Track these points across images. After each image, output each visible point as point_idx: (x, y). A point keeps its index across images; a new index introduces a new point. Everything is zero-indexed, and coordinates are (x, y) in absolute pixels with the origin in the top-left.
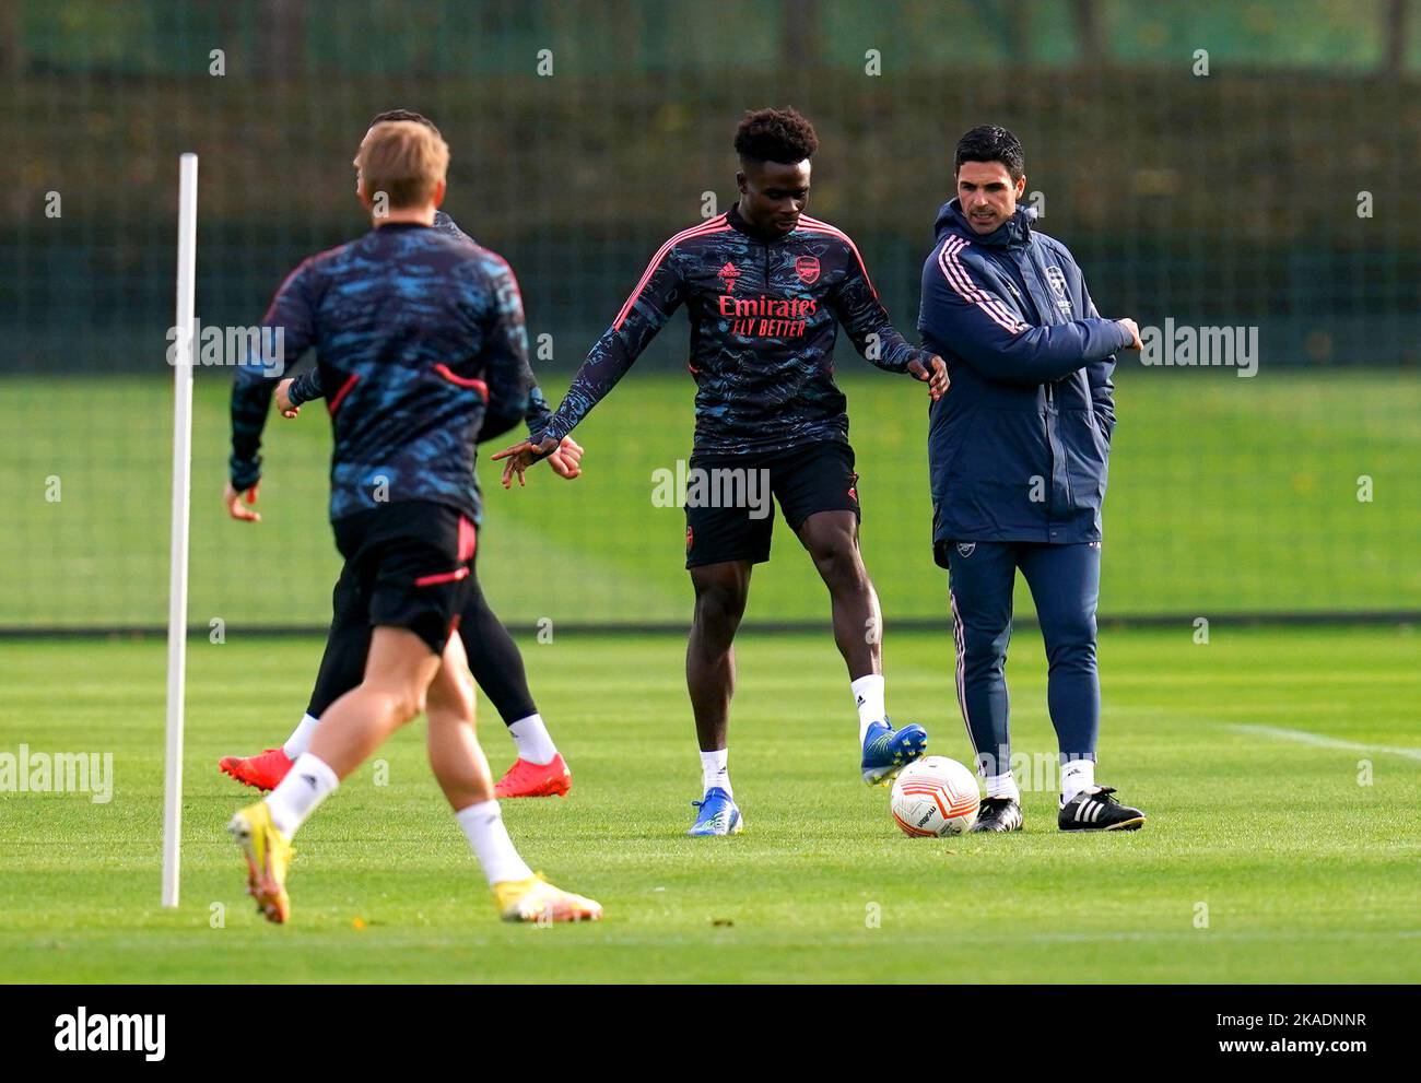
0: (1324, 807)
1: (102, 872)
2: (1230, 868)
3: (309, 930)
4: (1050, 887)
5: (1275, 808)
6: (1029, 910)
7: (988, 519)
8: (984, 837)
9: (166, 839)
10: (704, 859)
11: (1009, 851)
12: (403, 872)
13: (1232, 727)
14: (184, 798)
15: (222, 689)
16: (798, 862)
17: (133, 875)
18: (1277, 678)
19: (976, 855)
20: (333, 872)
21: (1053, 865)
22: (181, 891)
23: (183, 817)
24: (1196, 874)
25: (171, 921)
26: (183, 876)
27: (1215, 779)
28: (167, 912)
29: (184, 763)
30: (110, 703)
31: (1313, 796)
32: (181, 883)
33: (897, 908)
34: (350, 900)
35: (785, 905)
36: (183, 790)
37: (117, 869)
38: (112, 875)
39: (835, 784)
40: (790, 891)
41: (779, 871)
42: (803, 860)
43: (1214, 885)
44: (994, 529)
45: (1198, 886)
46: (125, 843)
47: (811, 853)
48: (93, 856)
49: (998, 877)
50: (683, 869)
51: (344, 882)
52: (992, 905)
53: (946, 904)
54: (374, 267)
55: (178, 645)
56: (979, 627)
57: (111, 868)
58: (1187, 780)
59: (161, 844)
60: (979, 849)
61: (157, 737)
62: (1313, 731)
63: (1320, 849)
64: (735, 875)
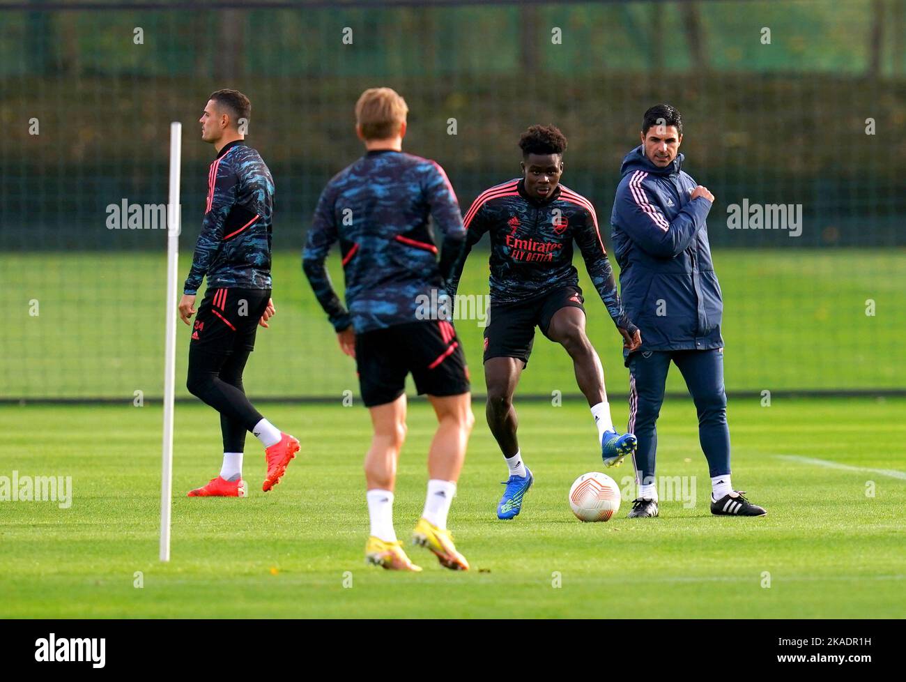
0: (834, 503)
1: (125, 541)
2: (779, 539)
3: (246, 575)
4: (674, 550)
5: (805, 504)
6: (662, 564)
7: (663, 338)
8: (636, 521)
9: (162, 522)
10: (473, 533)
11: (651, 529)
12: (299, 541)
13: (781, 457)
14: (173, 497)
15: (194, 434)
16: (529, 535)
17: (143, 543)
18: (808, 428)
19: (632, 531)
20: (259, 541)
21: (676, 537)
22: (171, 552)
23: (172, 509)
24: (759, 542)
25: (165, 569)
26: (172, 543)
27: (771, 487)
28: (163, 564)
29: (173, 477)
30: (131, 442)
31: (828, 497)
32: (171, 547)
33: (586, 562)
34: (269, 557)
35: (521, 560)
36: (172, 493)
37: (134, 539)
38: (131, 542)
39: (549, 490)
40: (524, 552)
41: (517, 540)
42: (531, 534)
43: (770, 549)
44: (667, 343)
45: (760, 549)
46: (139, 524)
47: (536, 530)
48: (120, 531)
49: (643, 544)
50: (462, 538)
51: (265, 547)
52: (641, 561)
53: (615, 560)
54: (360, 179)
55: (169, 408)
56: (648, 398)
57: (131, 538)
58: (754, 487)
59: (159, 525)
60: (634, 528)
61: (157, 462)
62: (829, 459)
63: (831, 528)
64: (492, 543)
